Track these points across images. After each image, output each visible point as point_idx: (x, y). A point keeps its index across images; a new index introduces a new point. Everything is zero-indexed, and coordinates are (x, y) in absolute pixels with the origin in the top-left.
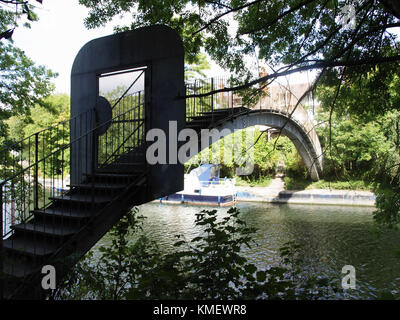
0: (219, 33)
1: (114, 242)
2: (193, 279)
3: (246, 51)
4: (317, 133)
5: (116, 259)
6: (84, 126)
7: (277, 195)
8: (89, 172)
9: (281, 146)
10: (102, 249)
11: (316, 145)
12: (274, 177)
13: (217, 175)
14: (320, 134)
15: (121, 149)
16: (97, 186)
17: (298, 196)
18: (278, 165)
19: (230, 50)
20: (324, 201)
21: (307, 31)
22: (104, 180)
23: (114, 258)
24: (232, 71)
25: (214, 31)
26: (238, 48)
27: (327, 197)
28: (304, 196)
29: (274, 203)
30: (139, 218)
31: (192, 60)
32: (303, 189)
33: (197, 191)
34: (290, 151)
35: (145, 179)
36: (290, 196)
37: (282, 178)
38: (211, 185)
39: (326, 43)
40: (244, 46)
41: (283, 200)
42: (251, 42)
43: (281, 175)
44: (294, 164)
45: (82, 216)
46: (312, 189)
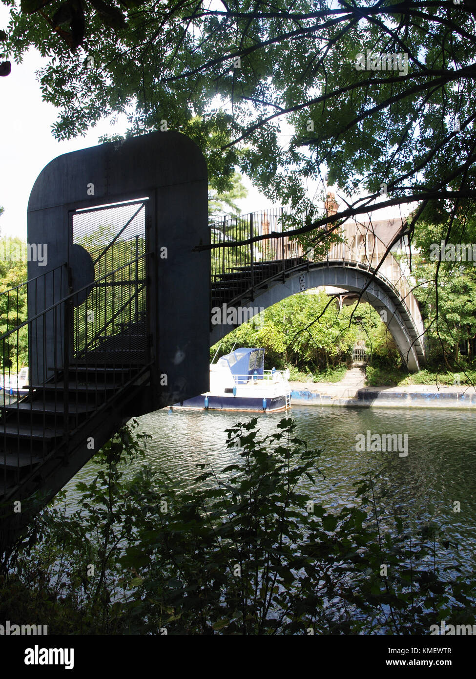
0: (264, 143)
1: (101, 475)
2: (226, 531)
3: (306, 172)
4: (416, 296)
5: (104, 502)
6: (49, 291)
7: (354, 394)
8: (59, 365)
9: (360, 318)
10: (81, 487)
11: (415, 315)
12: (349, 367)
13: (259, 366)
14: (421, 299)
15: (110, 327)
16: (72, 387)
17: (387, 396)
18: (356, 347)
19: (280, 170)
20: (428, 403)
21: (402, 138)
22: (83, 377)
23: (100, 499)
24: (285, 202)
25: (255, 141)
26: (293, 167)
27: (431, 396)
28: (395, 396)
29: (349, 407)
30: (139, 436)
31: (223, 185)
32: (395, 384)
33: (229, 391)
34: (374, 326)
35: (147, 375)
36: (374, 396)
37: (363, 368)
38: (252, 381)
39: (429, 157)
40: (303, 164)
41: (364, 403)
42: (314, 157)
43: (361, 363)
44: (381, 346)
45: (49, 435)
46: (408, 386)
